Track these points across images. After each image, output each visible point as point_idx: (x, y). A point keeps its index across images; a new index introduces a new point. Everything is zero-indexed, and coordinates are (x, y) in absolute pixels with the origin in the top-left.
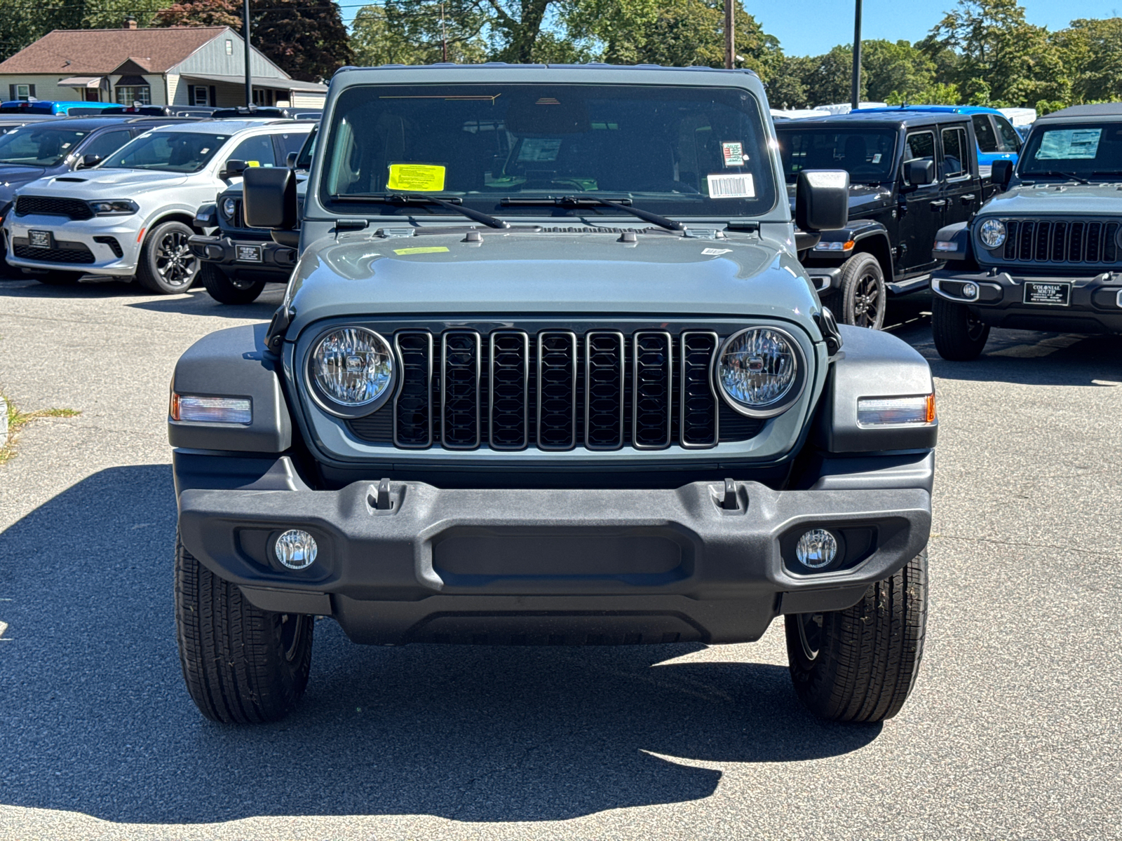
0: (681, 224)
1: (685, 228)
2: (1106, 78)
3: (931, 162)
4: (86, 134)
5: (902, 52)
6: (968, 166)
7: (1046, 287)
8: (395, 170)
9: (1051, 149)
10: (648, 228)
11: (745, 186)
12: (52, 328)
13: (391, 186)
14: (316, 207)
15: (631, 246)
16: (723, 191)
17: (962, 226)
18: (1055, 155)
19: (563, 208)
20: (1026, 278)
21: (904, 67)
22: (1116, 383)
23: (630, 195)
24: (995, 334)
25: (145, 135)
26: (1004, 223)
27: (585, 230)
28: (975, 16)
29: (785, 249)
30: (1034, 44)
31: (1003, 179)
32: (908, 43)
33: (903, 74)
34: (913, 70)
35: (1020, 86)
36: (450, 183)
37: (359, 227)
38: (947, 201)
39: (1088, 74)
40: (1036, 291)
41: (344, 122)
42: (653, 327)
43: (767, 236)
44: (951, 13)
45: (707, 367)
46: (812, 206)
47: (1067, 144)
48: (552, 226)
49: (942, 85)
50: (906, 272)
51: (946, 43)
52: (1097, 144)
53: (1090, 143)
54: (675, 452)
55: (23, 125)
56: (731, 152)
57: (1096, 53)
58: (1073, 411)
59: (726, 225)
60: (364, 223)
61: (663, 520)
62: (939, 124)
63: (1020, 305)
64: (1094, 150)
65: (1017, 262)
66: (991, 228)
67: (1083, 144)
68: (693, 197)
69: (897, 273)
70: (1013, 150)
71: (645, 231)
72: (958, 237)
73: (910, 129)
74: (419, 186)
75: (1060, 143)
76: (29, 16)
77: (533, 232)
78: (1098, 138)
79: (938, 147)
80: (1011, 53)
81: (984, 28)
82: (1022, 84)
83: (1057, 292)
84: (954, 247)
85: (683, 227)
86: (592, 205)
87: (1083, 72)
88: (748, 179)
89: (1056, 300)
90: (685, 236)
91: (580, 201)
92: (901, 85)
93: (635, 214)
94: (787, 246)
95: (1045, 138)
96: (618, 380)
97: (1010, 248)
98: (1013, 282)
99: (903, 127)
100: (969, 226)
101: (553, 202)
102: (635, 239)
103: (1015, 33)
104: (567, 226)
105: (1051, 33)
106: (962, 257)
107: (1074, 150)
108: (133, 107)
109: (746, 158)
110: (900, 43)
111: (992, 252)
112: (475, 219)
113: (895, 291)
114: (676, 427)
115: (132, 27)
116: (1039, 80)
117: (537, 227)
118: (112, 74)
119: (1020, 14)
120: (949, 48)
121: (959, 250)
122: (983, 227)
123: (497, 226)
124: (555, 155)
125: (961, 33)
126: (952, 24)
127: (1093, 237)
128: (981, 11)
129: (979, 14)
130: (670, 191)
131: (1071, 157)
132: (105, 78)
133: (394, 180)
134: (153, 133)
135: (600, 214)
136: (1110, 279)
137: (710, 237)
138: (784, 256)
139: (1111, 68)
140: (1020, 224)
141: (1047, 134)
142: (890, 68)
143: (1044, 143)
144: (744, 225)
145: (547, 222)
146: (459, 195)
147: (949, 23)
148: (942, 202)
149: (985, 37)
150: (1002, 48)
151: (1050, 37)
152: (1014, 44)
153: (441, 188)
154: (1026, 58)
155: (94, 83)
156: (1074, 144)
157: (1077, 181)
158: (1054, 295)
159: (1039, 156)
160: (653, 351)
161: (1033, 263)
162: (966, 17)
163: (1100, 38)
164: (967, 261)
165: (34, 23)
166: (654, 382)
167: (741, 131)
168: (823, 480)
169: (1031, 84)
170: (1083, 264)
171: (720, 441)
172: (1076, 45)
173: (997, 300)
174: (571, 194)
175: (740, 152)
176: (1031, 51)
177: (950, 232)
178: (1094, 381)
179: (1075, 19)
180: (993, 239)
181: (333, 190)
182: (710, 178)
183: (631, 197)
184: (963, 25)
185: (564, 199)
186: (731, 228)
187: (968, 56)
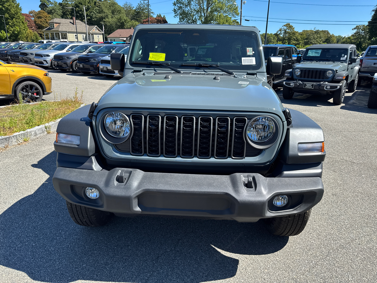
0: (233, 73)
1: (235, 74)
2: (308, 41)
3: (284, 56)
4: (115, 48)
5: (271, 36)
6: (291, 57)
7: (309, 85)
8: (151, 54)
9: (310, 54)
10: (223, 74)
11: (253, 61)
12: (104, 87)
13: (150, 59)
14: (128, 65)
15: (218, 81)
16: (246, 62)
17: (291, 70)
18: (311, 55)
19: (199, 67)
20: (304, 82)
21: (271, 38)
22: (322, 106)
23: (219, 63)
24: (295, 94)
25: (126, 48)
26: (300, 70)
27: (204, 74)
28: (285, 29)
29: (264, 80)
30: (296, 35)
31: (299, 60)
32: (272, 34)
33: (271, 40)
34: (273, 39)
35: (293, 43)
36: (166, 58)
37: (140, 71)
38: (286, 64)
39: (305, 40)
40: (307, 85)
41: (138, 40)
42: (223, 115)
43: (259, 76)
44: (281, 28)
45: (243, 131)
46: (272, 67)
47: (314, 53)
48: (195, 72)
49: (279, 42)
50: (277, 79)
51: (279, 34)
52: (320, 53)
53: (319, 53)
54: (229, 160)
55: (105, 46)
56: (249, 51)
57: (307, 36)
58: (315, 113)
59: (247, 73)
60: (141, 70)
61: (224, 192)
62: (285, 48)
63: (303, 88)
64: (320, 54)
65: (302, 79)
66: (297, 71)
67: (317, 53)
68: (236, 64)
69: (275, 80)
70: (296, 54)
71: (222, 75)
72: (290, 73)
73: (280, 49)
74: (158, 59)
75: (312, 52)
76: (115, 27)
77: (189, 74)
78: (321, 52)
79: (285, 53)
80: (291, 36)
81: (287, 31)
82: (293, 42)
83: (311, 86)
84: (289, 75)
85: (234, 73)
86: (208, 66)
87: (304, 40)
88: (254, 59)
89: (311, 87)
90: (235, 77)
91: (204, 65)
92: (271, 42)
93: (220, 69)
94: (264, 79)
95: (309, 51)
96: (210, 134)
97: (301, 76)
98: (301, 83)
99: (278, 48)
100: (292, 70)
101: (196, 65)
102: (219, 79)
103: (292, 32)
104: (199, 72)
105: (299, 32)
106: (290, 77)
107: (315, 54)
108: (127, 43)
109: (253, 52)
110: (271, 34)
111: (297, 76)
112: (173, 70)
113: (274, 84)
114: (230, 151)
115: (132, 29)
116: (296, 41)
117: (190, 73)
118: (128, 37)
119: (294, 29)
120: (280, 35)
121: (290, 75)
122: (295, 71)
123: (179, 72)
124: (205, 53)
125: (282, 32)
126: (281, 30)
127: (320, 74)
128: (286, 28)
129: (286, 29)
130: (229, 62)
131: (314, 56)
132: (127, 38)
133: (151, 58)
134: (127, 48)
135: (210, 69)
136: (323, 83)
137: (242, 77)
138: (264, 82)
139: (310, 40)
140: (304, 70)
141: (309, 50)
142: (269, 38)
143: (309, 52)
144: (252, 73)
145: (194, 71)
146: (169, 62)
147: (280, 30)
148: (285, 65)
149: (287, 33)
150: (290, 35)
151: (299, 33)
152: (292, 34)
153: (164, 60)
154: (294, 37)
155: (125, 39)
156: (315, 53)
157: (316, 61)
158: (310, 86)
159: (308, 55)
160: (223, 124)
161: (306, 79)
162: (283, 29)
163: (308, 33)
164: (291, 78)
165: (115, 28)
166: (223, 135)
167: (252, 44)
168: (283, 173)
169: (294, 42)
170: (317, 80)
171: (245, 157)
172: (304, 35)
173: (298, 87)
174: (201, 63)
175: (252, 51)
176: (295, 36)
177: (288, 71)
178: (317, 105)
179: (303, 30)
180: (297, 73)
181: (133, 60)
182: (243, 58)
183: (219, 64)
184: (283, 31)
185: (199, 64)
186: (248, 74)
187: (283, 37)
